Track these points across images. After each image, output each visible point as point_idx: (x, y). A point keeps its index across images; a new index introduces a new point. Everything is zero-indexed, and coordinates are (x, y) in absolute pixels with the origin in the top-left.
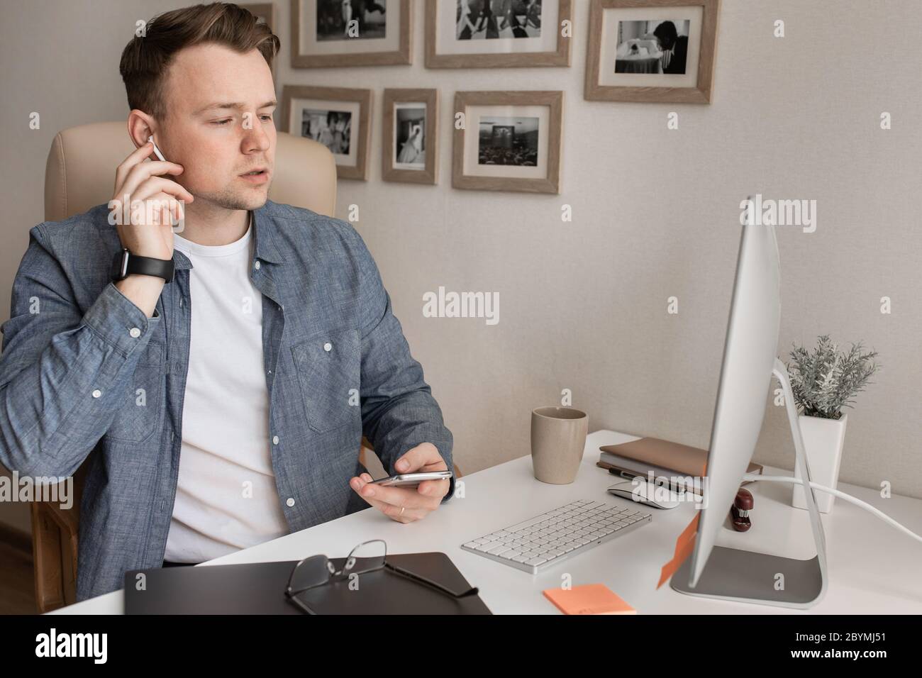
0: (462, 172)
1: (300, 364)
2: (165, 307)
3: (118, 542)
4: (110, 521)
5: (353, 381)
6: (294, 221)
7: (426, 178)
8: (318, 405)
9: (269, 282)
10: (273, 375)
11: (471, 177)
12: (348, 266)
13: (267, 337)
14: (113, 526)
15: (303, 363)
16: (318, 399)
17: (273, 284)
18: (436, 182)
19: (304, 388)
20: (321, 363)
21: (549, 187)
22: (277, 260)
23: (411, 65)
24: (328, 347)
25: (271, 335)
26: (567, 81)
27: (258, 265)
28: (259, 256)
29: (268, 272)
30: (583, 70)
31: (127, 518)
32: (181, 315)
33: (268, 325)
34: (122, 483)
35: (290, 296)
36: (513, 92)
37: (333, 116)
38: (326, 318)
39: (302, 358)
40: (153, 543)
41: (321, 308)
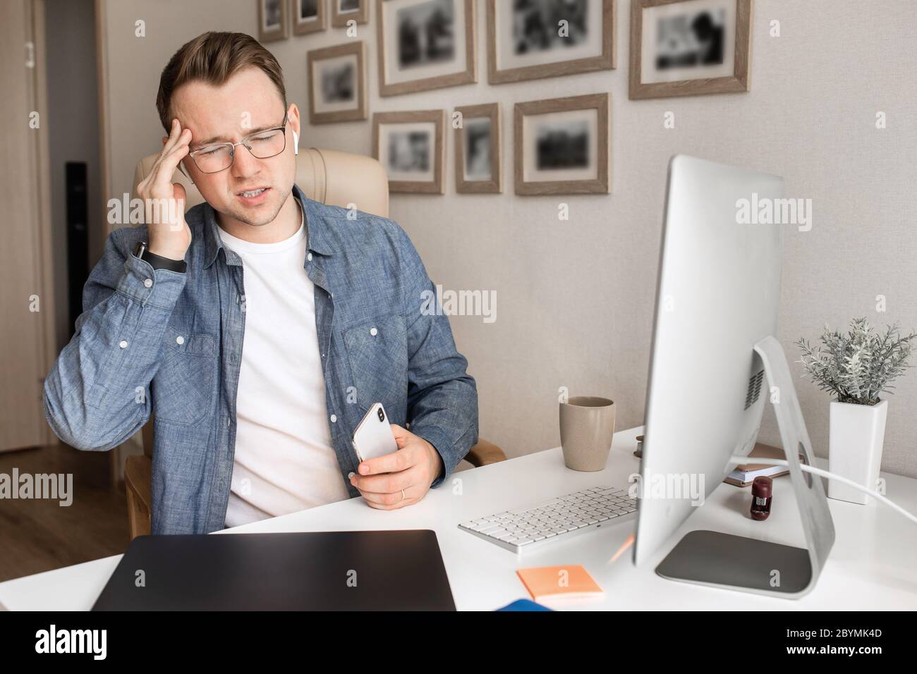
0: (522, 179)
1: (350, 348)
2: (222, 303)
3: (173, 517)
4: (166, 497)
5: (398, 364)
6: (343, 219)
7: (491, 188)
8: (367, 386)
9: (320, 272)
10: (326, 358)
11: (531, 183)
12: (391, 257)
13: (320, 323)
14: (169, 502)
15: (353, 346)
16: (366, 380)
17: (323, 274)
18: (501, 191)
19: (354, 370)
20: (368, 347)
21: (599, 188)
22: (328, 252)
23: (476, 83)
24: (374, 332)
25: (323, 322)
26: (612, 84)
27: (310, 257)
28: (311, 248)
29: (319, 264)
30: (627, 71)
31: (181, 495)
32: (237, 310)
33: (320, 312)
34: (175, 461)
35: (340, 285)
36: (565, 98)
37: (416, 138)
38: (375, 305)
39: (351, 342)
40: (212, 520)
41: (369, 295)
